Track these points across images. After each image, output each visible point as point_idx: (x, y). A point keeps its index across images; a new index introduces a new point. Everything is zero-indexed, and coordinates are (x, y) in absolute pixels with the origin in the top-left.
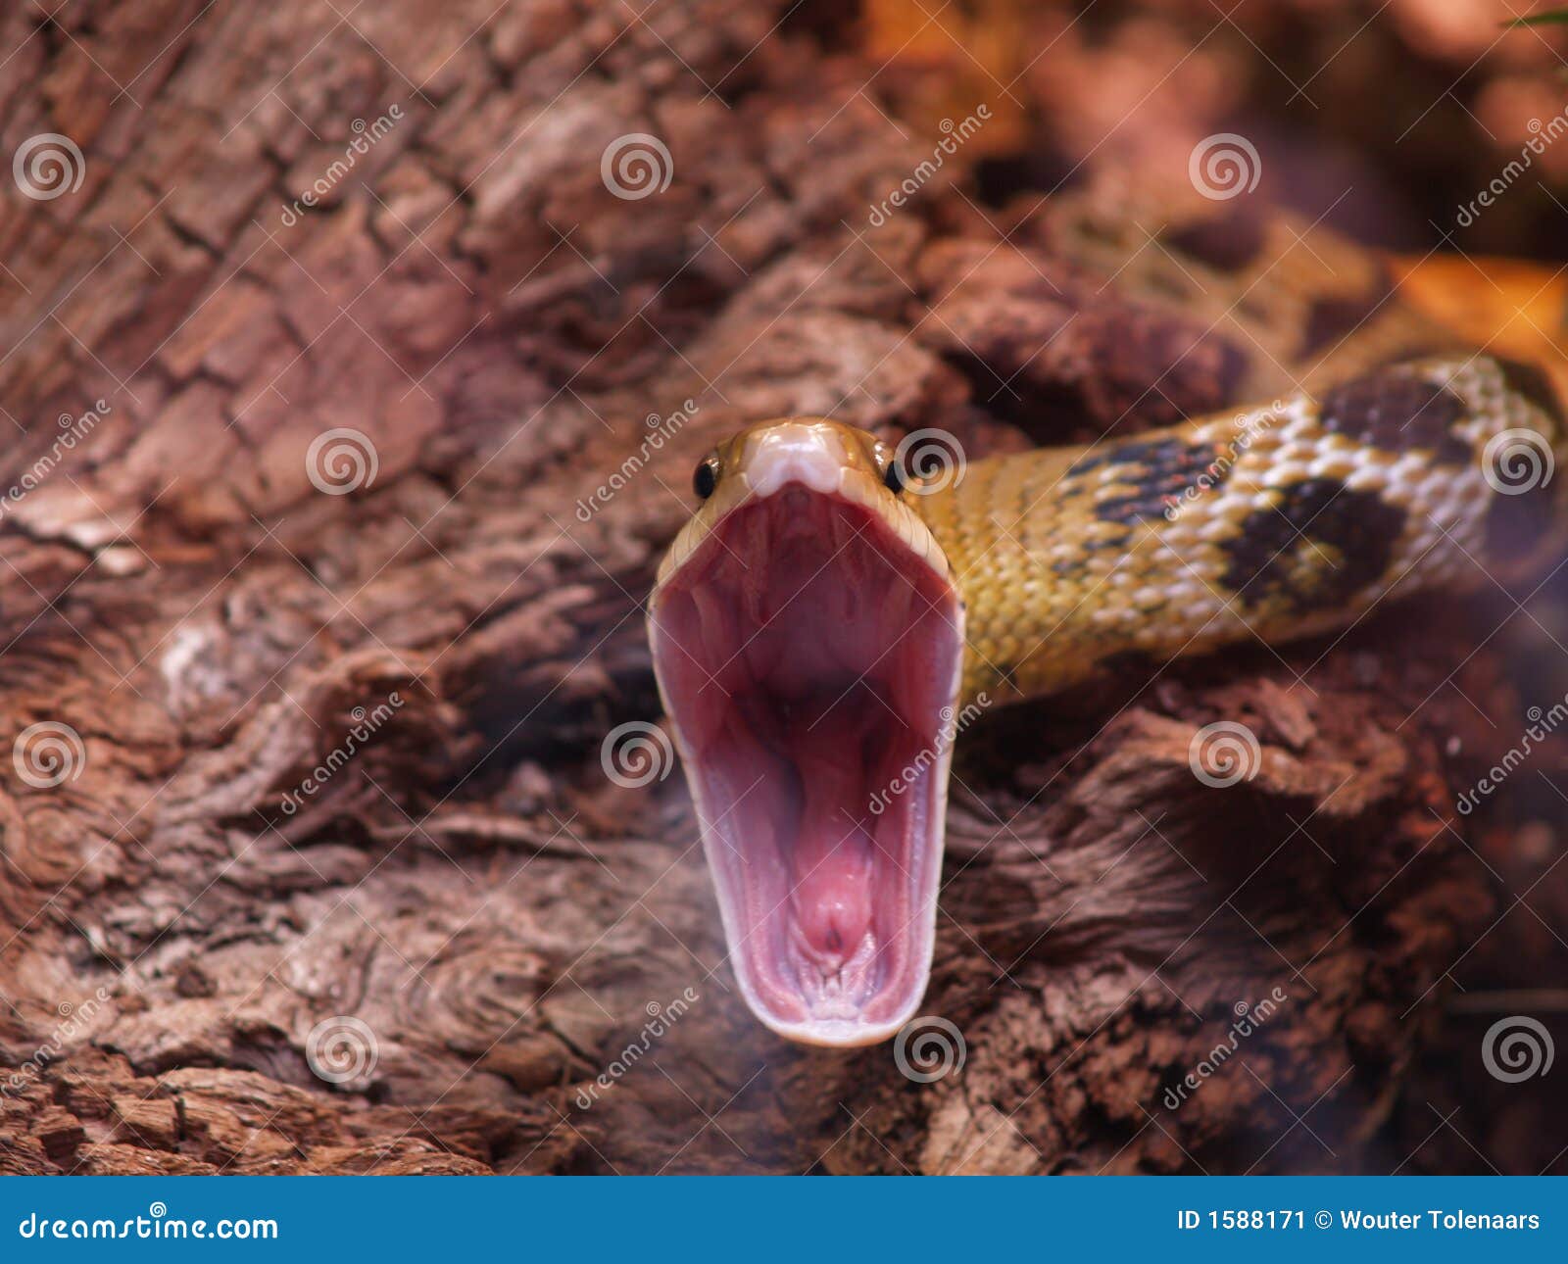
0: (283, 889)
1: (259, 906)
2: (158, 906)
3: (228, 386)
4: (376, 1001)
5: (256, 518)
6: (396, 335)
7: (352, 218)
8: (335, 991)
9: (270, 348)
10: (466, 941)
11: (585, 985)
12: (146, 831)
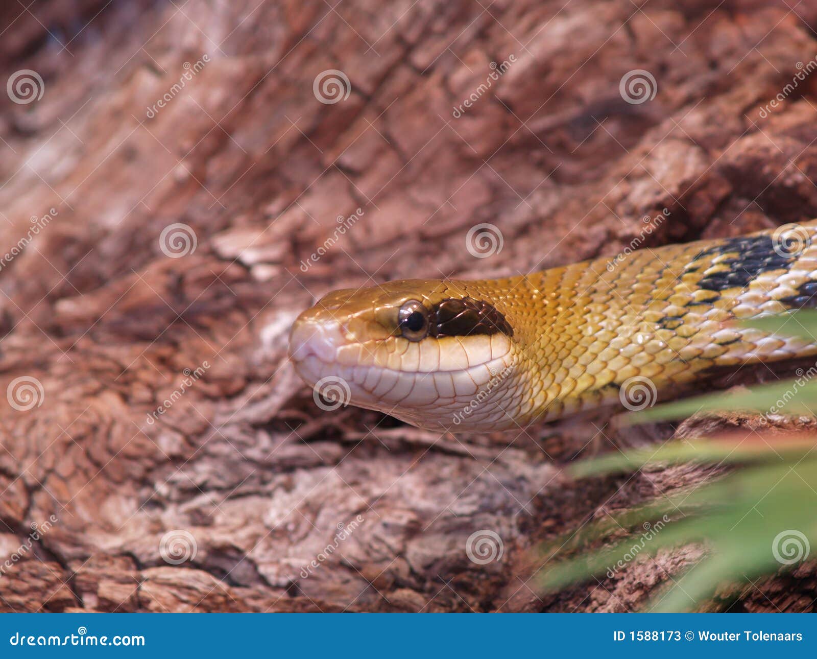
0: (289, 467)
1: (268, 475)
2: (203, 471)
3: (353, 173)
4: (318, 534)
5: (359, 250)
6: (457, 147)
7: (435, 79)
8: (291, 527)
9: (379, 153)
10: (380, 502)
11: (438, 531)
12: (204, 429)
